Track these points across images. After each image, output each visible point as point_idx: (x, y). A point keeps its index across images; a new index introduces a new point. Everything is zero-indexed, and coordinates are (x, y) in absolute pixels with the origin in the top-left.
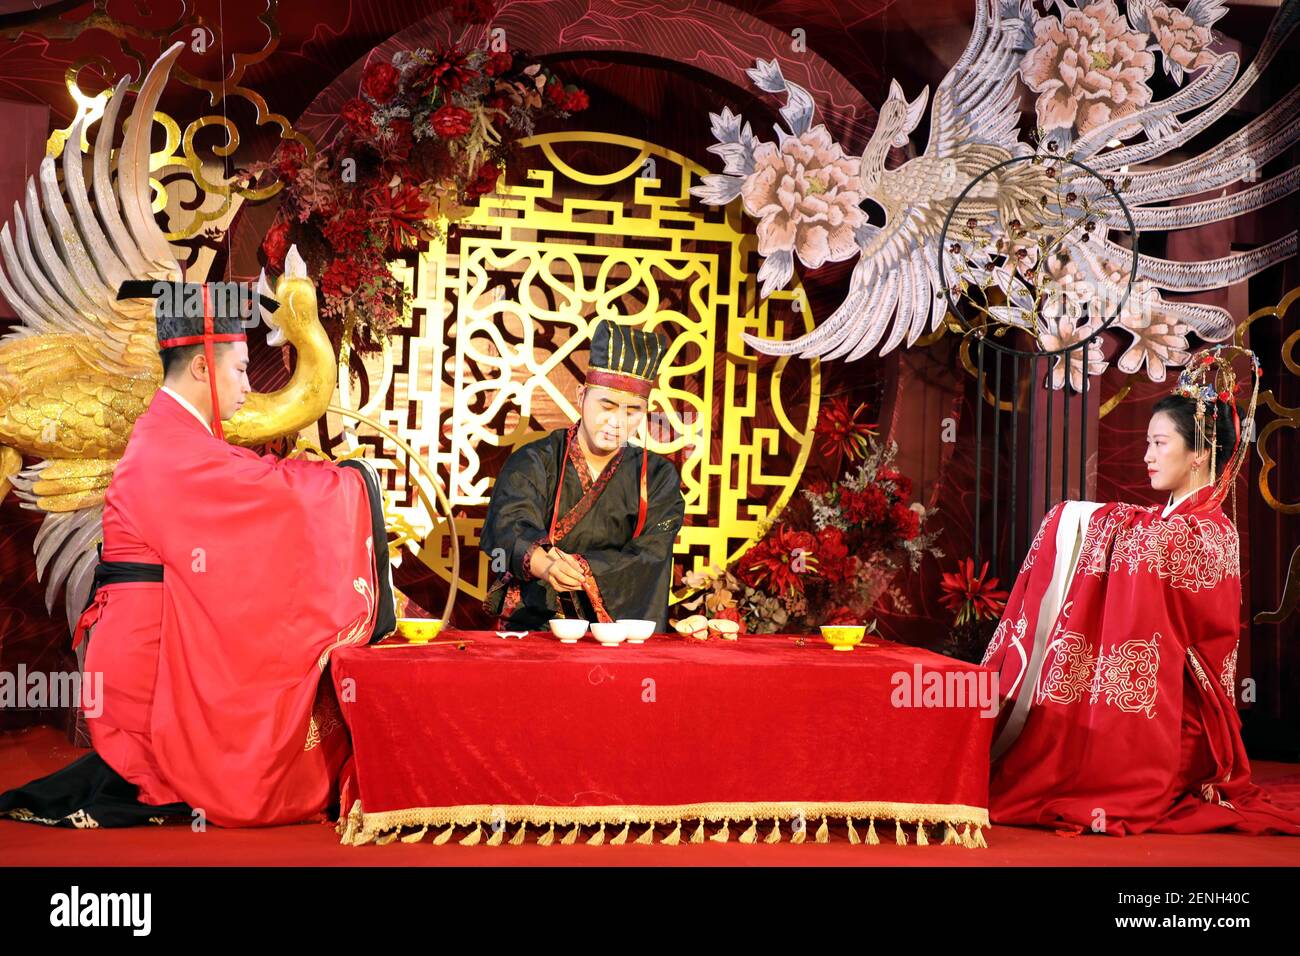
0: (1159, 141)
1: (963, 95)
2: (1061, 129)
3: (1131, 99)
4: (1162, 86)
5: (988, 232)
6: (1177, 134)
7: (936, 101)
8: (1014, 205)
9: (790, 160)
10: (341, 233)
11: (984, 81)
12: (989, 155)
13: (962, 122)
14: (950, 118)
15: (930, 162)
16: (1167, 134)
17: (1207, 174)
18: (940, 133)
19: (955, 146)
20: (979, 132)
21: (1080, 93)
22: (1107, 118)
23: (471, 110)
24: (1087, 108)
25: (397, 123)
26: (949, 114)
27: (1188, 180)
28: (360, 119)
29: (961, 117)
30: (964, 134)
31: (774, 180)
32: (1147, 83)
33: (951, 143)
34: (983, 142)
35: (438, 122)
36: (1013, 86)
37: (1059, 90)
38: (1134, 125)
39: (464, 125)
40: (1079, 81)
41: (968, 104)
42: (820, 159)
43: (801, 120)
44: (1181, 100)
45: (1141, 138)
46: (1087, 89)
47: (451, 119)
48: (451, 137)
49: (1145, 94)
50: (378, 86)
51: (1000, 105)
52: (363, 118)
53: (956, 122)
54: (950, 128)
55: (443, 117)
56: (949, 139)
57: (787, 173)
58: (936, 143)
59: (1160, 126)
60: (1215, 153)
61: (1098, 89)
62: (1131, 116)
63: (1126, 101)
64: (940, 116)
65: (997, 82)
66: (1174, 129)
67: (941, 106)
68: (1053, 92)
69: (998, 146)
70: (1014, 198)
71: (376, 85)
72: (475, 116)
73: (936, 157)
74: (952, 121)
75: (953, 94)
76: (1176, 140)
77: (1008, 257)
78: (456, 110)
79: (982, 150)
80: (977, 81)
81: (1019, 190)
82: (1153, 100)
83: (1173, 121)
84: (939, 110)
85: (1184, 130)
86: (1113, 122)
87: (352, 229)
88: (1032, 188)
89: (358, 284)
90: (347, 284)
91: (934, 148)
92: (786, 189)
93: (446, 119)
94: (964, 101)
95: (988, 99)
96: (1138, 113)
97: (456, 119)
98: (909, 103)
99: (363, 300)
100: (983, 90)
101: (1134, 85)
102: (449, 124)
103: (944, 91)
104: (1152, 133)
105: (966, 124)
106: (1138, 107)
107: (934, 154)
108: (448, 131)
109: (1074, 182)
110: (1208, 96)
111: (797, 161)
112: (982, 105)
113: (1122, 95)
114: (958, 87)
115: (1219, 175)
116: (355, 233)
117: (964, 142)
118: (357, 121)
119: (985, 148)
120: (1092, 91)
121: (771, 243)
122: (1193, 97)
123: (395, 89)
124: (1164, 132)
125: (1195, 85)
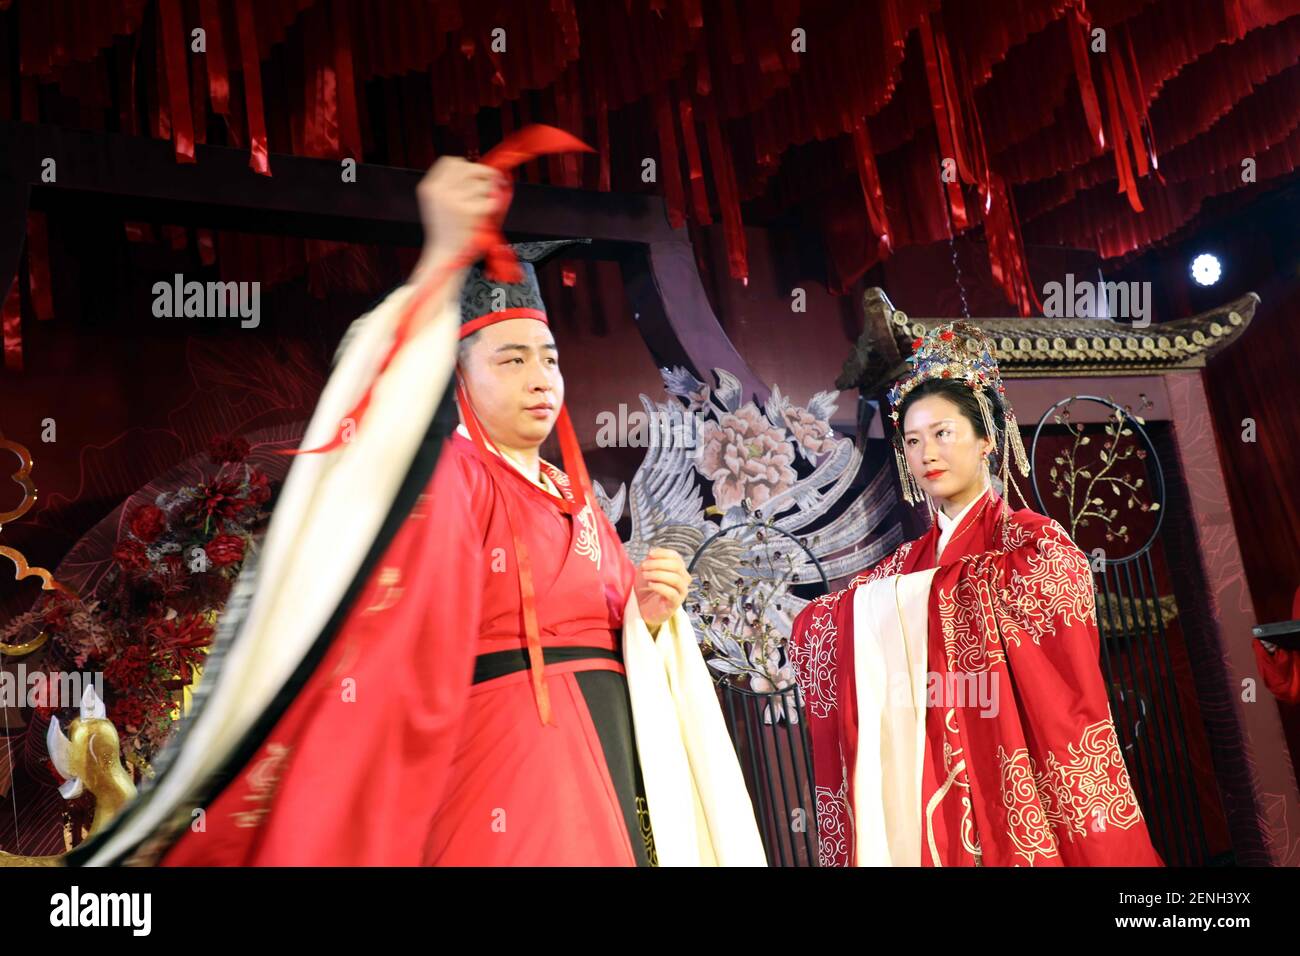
0: (809, 511)
1: (653, 488)
2: (735, 507)
3: (783, 479)
4: (803, 468)
5: (695, 597)
6: (821, 504)
7: (631, 495)
8: (712, 573)
9: (731, 432)
10: (124, 671)
11: (668, 475)
12: (684, 534)
13: (656, 510)
14: (646, 508)
15: (637, 545)
16: (814, 506)
17: (843, 534)
18: (640, 520)
19: (655, 530)
20: (672, 516)
21: (745, 478)
22: (768, 496)
23: (243, 538)
24: (752, 489)
25: (170, 558)
26: (645, 503)
27: (833, 539)
28: (133, 558)
29: (655, 507)
30: (661, 519)
31: (720, 448)
32: (792, 465)
33: (651, 527)
34: (677, 524)
35: (213, 552)
36: (692, 477)
37: (728, 477)
38: (788, 499)
39: (238, 552)
40: (742, 469)
41: (658, 495)
42: (754, 429)
43: (732, 400)
44: (818, 477)
45: (795, 509)
46: (749, 474)
47: (226, 547)
48: (224, 564)
49: (792, 474)
50: (145, 527)
51: (685, 492)
52: (136, 556)
53: (652, 510)
54: (648, 515)
55: (217, 546)
56: (649, 524)
57: (729, 442)
58: (639, 529)
59: (807, 498)
60: (846, 517)
61: (757, 474)
62: (785, 492)
63: (779, 482)
64: (638, 506)
65: (678, 476)
66: (818, 500)
67: (637, 498)
68: (724, 479)
69: (689, 526)
70: (711, 567)
71: (142, 526)
72: (245, 542)
73: (641, 541)
74: (649, 509)
75: (645, 488)
76: (821, 508)
77: (715, 616)
78: (230, 538)
79: (678, 530)
80: (662, 476)
81: (713, 560)
82: (799, 479)
83: (816, 494)
84: (636, 502)
85: (825, 501)
86: (773, 499)
87: (136, 665)
88: (723, 557)
89: (143, 721)
90: (132, 723)
91: (638, 533)
92: (731, 456)
93: (221, 547)
94: (655, 492)
95: (674, 489)
96: (789, 490)
97: (229, 547)
98: (611, 498)
99: (150, 737)
100: (668, 482)
101: (782, 468)
102: (222, 552)
103: (636, 486)
104: (803, 504)
105: (660, 510)
106: (789, 486)
107: (639, 538)
108: (223, 559)
109: (754, 548)
110: (836, 472)
111: (736, 432)
112: (670, 494)
113: (775, 478)
114: (648, 482)
115: (852, 534)
116: (139, 669)
117: (661, 526)
118: (130, 560)
119: (680, 529)
120: (753, 476)
121: (726, 500)
122: (826, 474)
123: (162, 527)
124: (812, 503)
125: (827, 464)
